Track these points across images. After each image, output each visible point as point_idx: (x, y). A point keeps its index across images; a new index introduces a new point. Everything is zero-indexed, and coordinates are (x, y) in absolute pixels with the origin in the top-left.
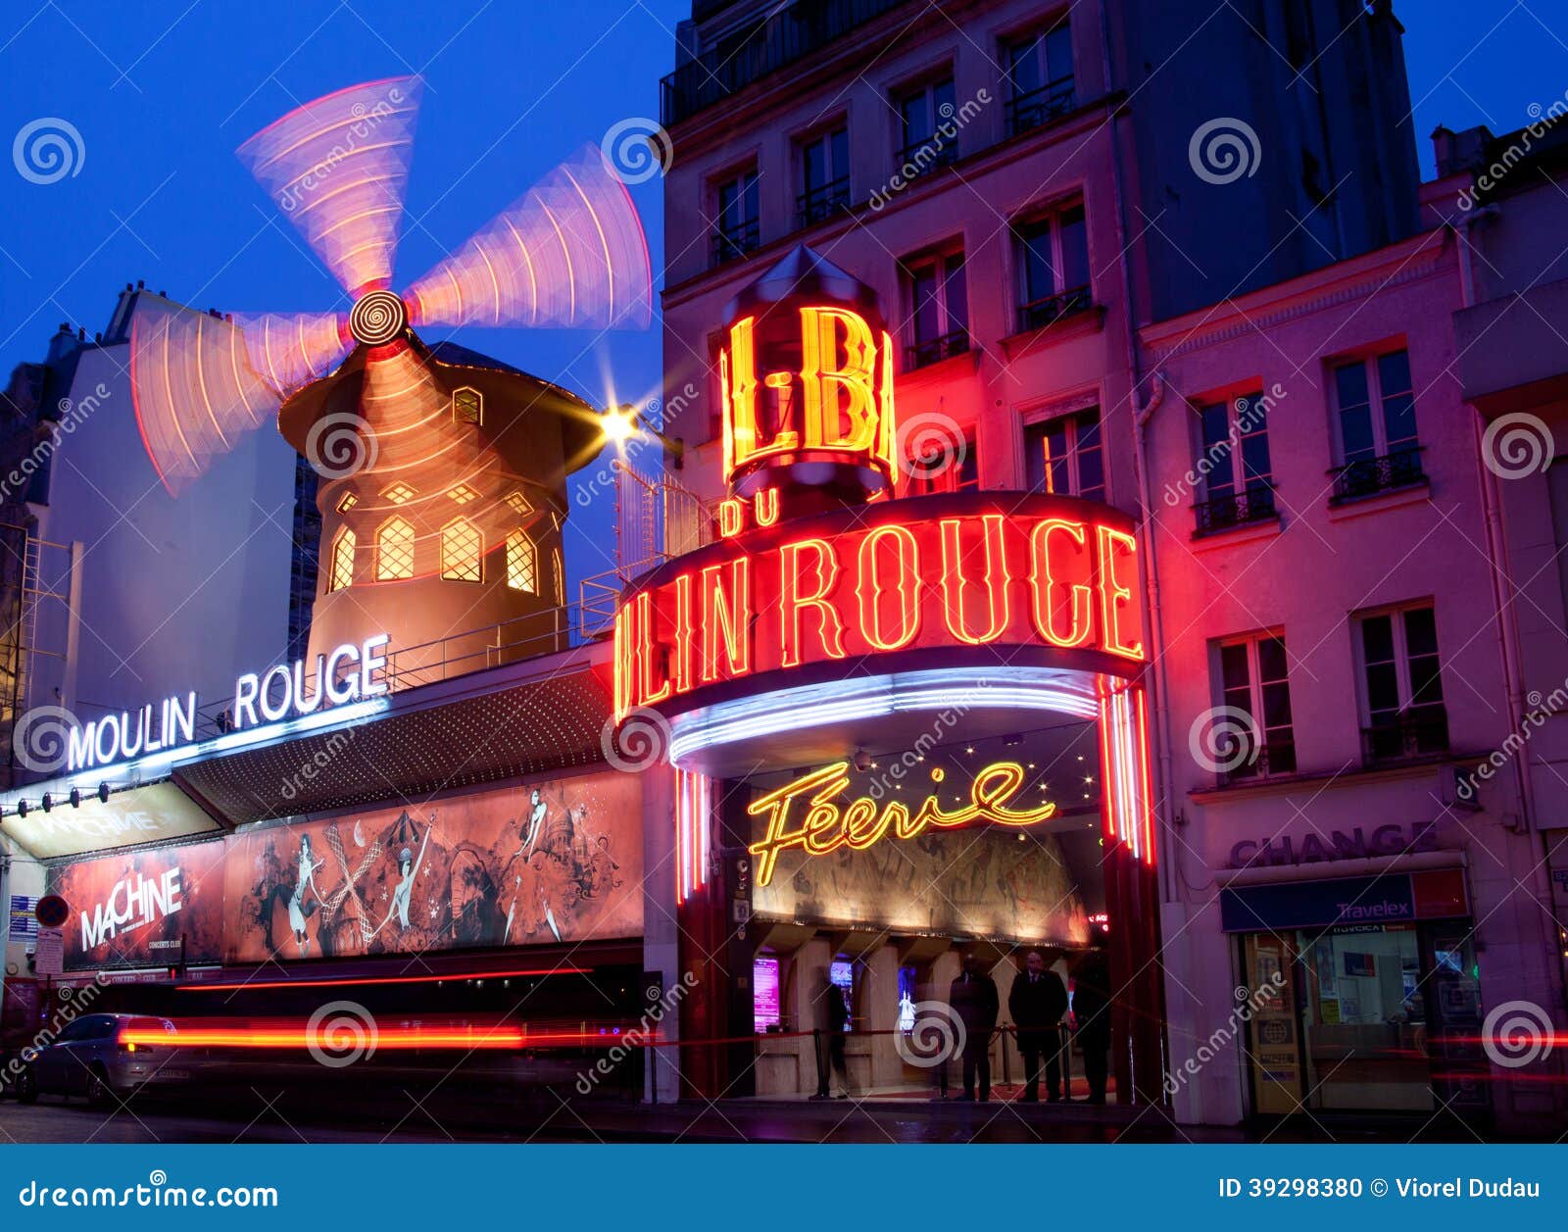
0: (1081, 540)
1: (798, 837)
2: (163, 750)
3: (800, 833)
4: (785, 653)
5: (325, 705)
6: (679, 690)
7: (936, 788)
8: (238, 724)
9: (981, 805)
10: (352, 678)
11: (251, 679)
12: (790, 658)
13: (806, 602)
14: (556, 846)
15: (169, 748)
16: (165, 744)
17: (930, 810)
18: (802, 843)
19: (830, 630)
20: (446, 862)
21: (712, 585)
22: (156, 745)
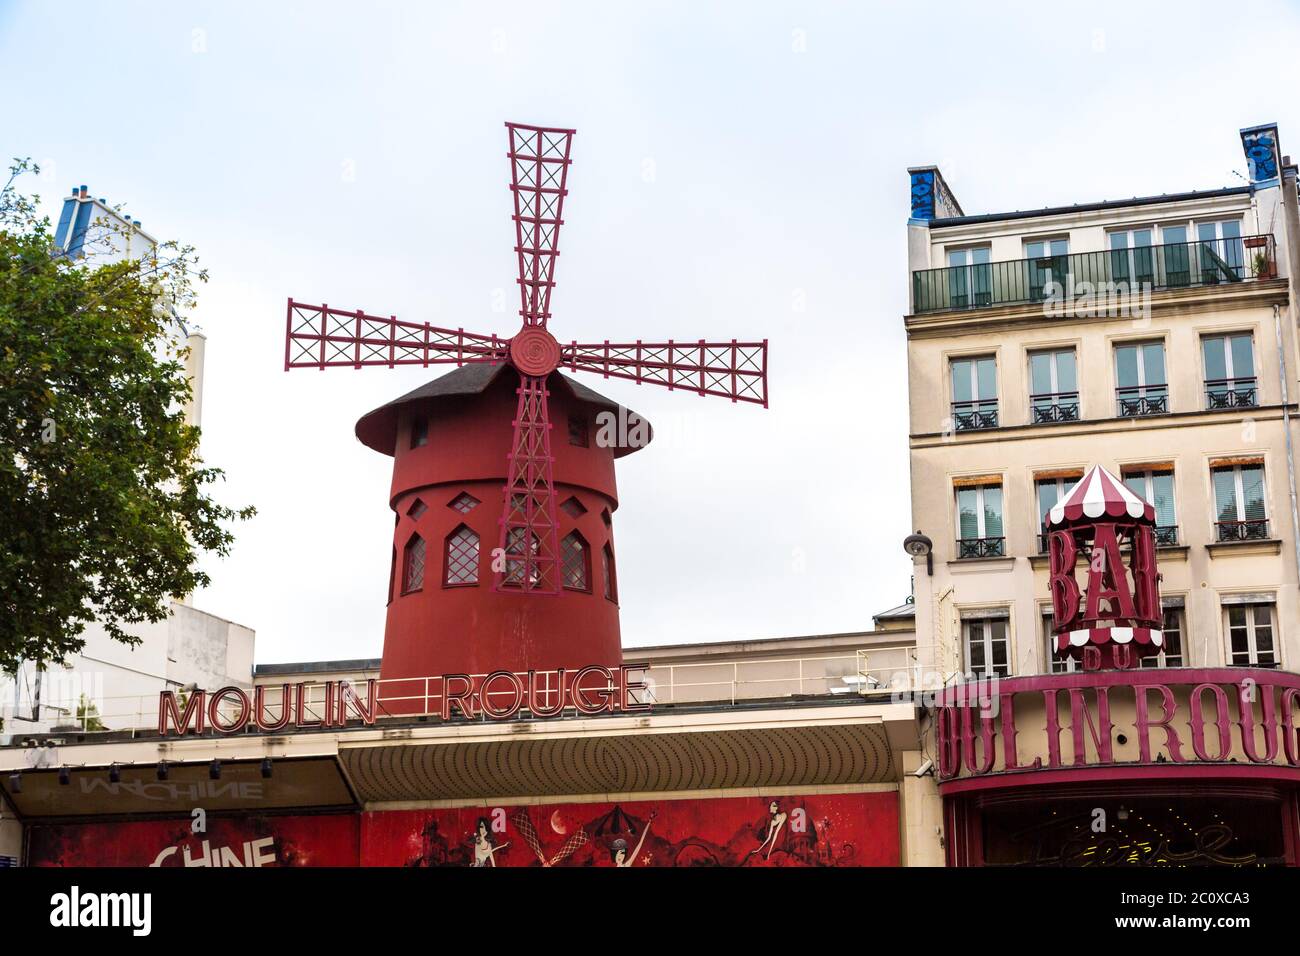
14: (798, 848)
20: (670, 854)
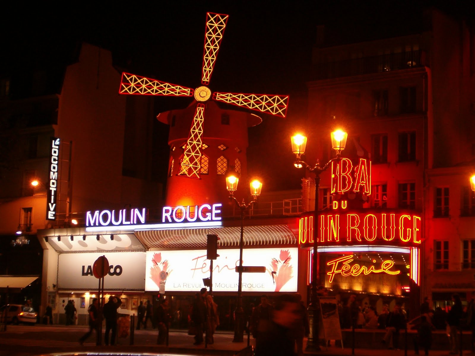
0: (410, 219)
1: (340, 271)
2: (131, 224)
3: (341, 271)
4: (348, 238)
5: (198, 220)
6: (321, 241)
7: (374, 264)
8: (164, 221)
9: (384, 269)
10: (209, 214)
11: (170, 208)
12: (349, 239)
13: (353, 228)
15: (134, 224)
16: (132, 223)
17: (372, 269)
18: (341, 273)
19: (358, 235)
21: (330, 219)
22: (129, 223)
